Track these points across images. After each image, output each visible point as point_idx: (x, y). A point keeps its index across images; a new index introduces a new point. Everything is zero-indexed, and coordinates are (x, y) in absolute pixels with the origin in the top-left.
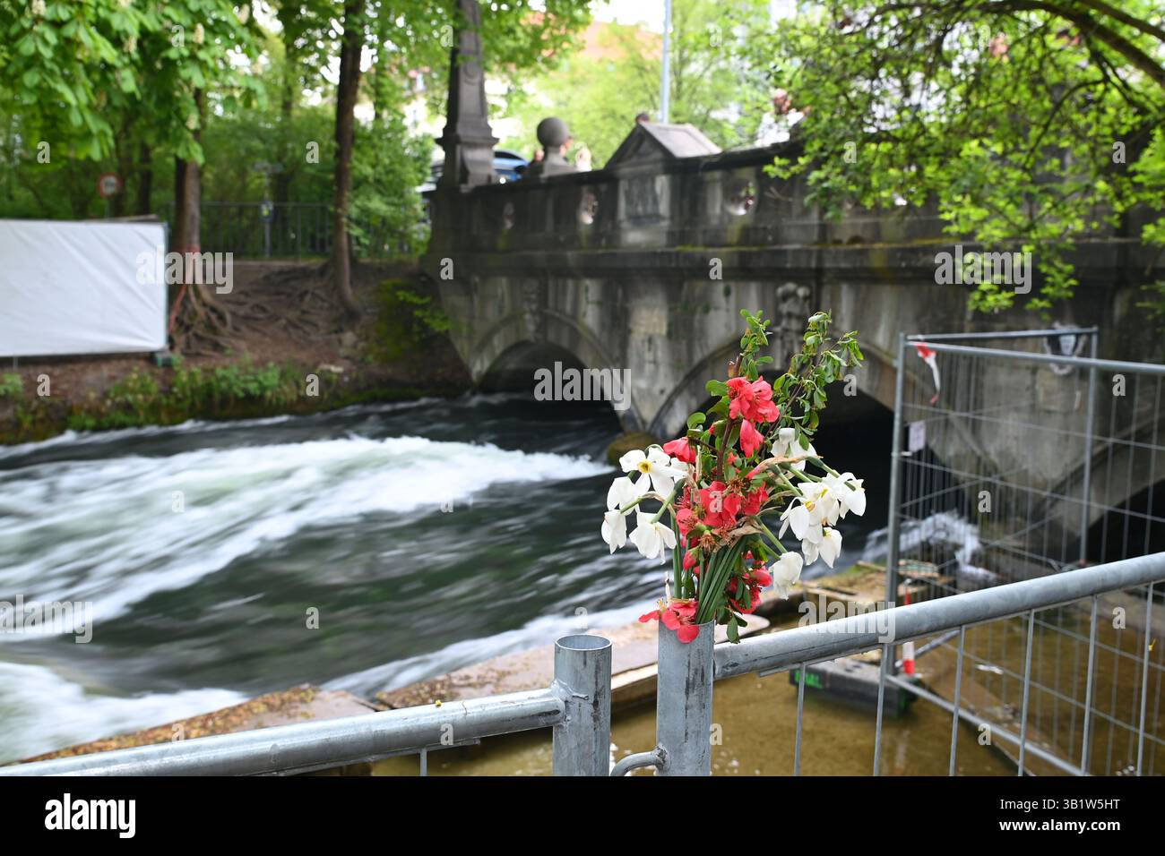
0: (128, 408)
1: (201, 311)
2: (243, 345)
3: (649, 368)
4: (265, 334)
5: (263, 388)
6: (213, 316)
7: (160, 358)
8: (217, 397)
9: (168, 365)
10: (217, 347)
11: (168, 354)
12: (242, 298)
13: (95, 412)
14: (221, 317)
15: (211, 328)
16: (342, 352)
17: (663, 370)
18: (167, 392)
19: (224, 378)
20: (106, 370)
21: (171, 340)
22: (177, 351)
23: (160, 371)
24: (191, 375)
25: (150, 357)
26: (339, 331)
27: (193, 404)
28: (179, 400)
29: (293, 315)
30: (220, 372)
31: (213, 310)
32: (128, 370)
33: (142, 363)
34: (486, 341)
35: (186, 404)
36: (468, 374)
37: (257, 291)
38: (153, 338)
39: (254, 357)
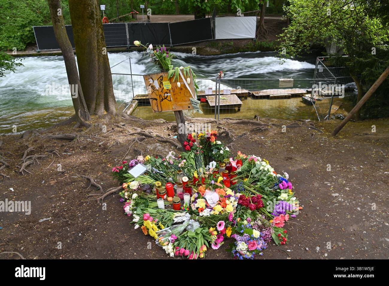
0: (248, 48)
1: (263, 30)
2: (269, 37)
3: (333, 49)
5: (269, 46)
6: (265, 31)
7: (254, 39)
8: (262, 47)
9: (255, 41)
10: (264, 37)
11: (256, 39)
12: (271, 28)
13: (243, 48)
14: (266, 32)
15: (264, 33)
17: (335, 50)
18: (254, 46)
19: (263, 44)
20: (246, 41)
21: (256, 36)
22: (258, 38)
24: (258, 43)
25: (252, 39)
27: (258, 48)
28: (256, 47)
31: (265, 30)
32: (249, 42)
33: (251, 40)
35: (257, 48)
37: (274, 26)
38: (253, 36)
39: (270, 40)
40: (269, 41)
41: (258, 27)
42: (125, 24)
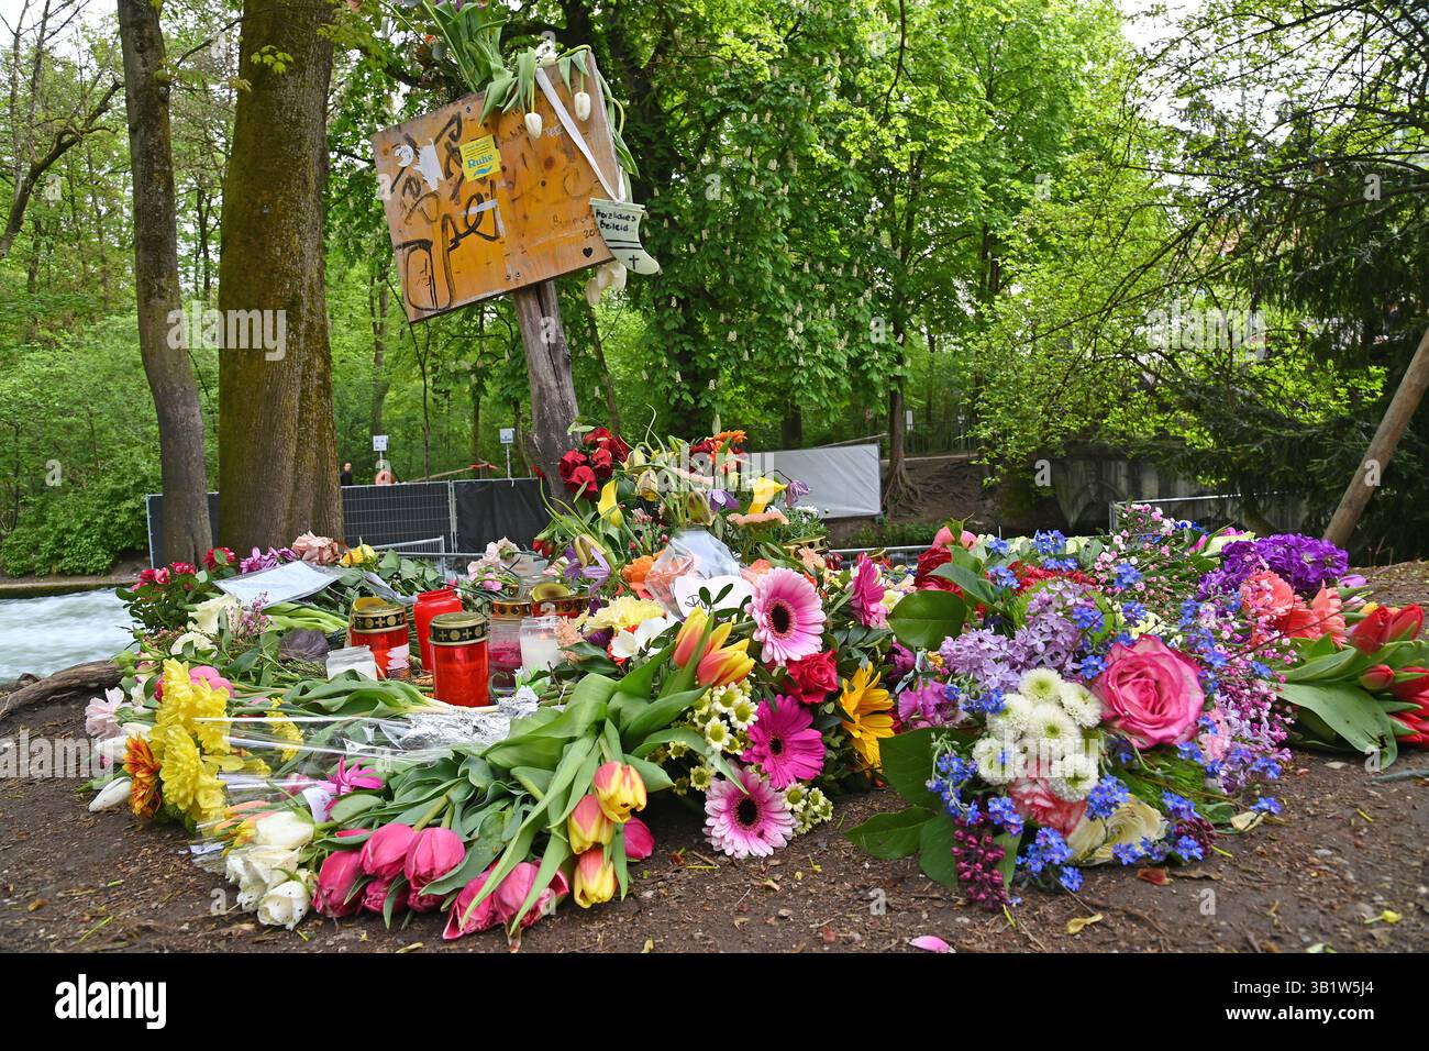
1: (905, 490)
2: (926, 509)
4: (939, 502)
6: (911, 493)
7: (876, 519)
9: (881, 522)
10: (911, 511)
11: (882, 517)
12: (931, 481)
14: (916, 494)
15: (910, 500)
16: (984, 512)
18: (879, 538)
19: (909, 530)
20: (849, 526)
21: (884, 508)
22: (889, 514)
23: (877, 526)
24: (893, 528)
25: (871, 518)
26: (985, 499)
29: (957, 490)
30: (908, 526)
31: (911, 489)
32: (860, 526)
33: (867, 522)
34: (1074, 504)
36: (1067, 523)
37: (939, 477)
38: (875, 508)
39: (930, 516)
40: (930, 522)
41: (884, 483)
42: (446, 485)
